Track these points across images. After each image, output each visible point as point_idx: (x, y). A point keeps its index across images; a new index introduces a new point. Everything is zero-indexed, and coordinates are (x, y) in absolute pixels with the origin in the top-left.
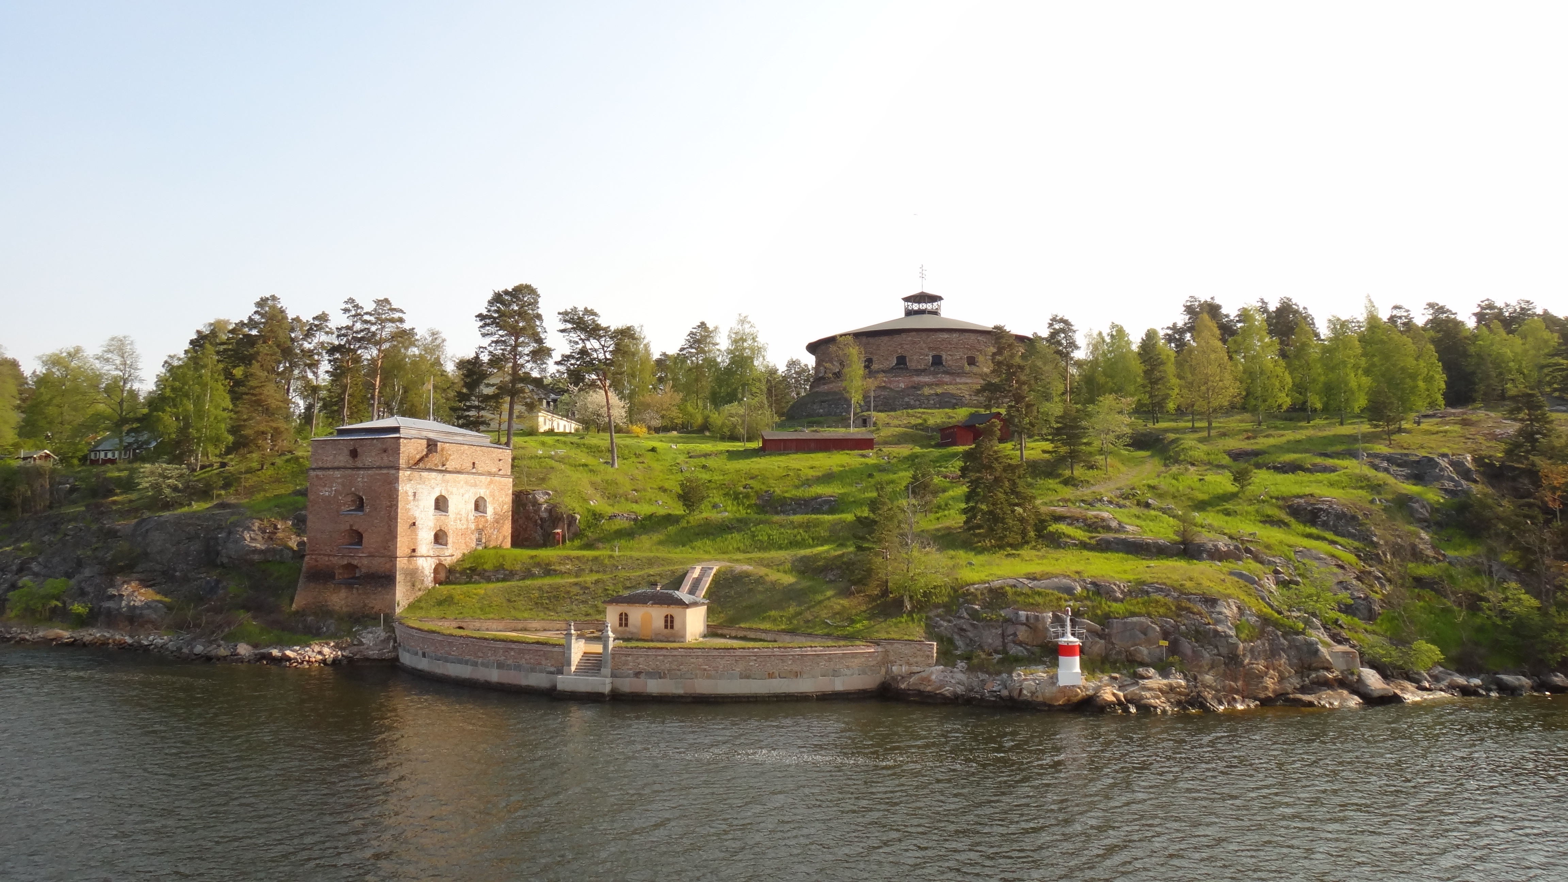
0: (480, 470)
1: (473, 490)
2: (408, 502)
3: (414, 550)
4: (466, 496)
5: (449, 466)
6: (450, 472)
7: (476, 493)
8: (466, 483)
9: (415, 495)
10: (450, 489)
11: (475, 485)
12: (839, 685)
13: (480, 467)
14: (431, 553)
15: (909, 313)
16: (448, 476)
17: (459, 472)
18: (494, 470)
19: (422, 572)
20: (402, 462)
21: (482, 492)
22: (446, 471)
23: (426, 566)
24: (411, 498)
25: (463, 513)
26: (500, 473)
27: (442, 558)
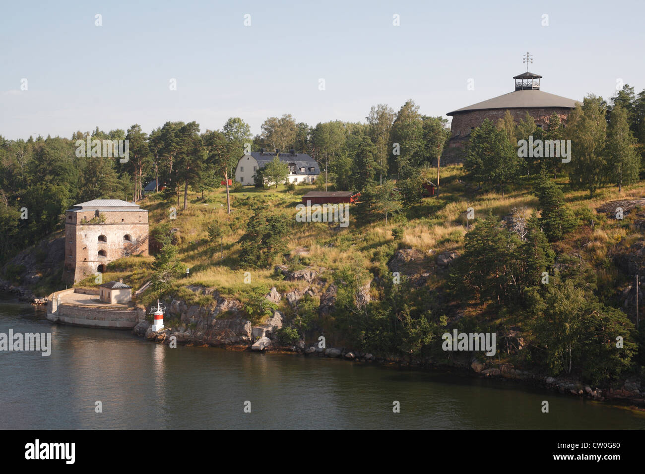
0: (127, 222)
1: (122, 231)
2: (82, 239)
3: (86, 259)
4: (118, 234)
5: (106, 222)
6: (106, 225)
7: (124, 233)
8: (118, 229)
9: (86, 235)
10: (108, 232)
11: (124, 229)
12: (118, 325)
13: (126, 221)
14: (97, 260)
15: (518, 88)
16: (105, 226)
17: (112, 224)
18: (136, 221)
19: (91, 268)
20: (78, 221)
21: (128, 232)
22: (105, 224)
23: (94, 265)
24: (84, 237)
25: (116, 242)
26: (141, 222)
27: (103, 262)
